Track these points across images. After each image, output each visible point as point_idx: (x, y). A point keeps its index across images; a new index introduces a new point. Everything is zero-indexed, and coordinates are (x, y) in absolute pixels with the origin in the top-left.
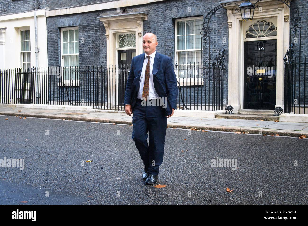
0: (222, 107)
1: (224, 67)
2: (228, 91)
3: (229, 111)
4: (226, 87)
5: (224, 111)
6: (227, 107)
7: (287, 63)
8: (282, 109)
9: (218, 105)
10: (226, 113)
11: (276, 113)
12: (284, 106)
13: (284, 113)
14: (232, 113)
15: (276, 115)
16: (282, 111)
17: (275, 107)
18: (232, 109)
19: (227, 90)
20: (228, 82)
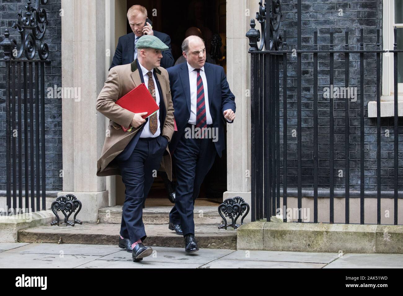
0: (41, 199)
1: (46, 55)
2: (60, 141)
3: (68, 213)
4: (55, 126)
5: (47, 214)
6: (59, 199)
7: (259, 47)
8: (245, 204)
9: (27, 192)
10: (57, 222)
11: (228, 219)
12: (250, 192)
13: (253, 220)
14: (76, 222)
15: (225, 227)
16: (245, 212)
17: (224, 200)
18: (78, 209)
19: (56, 137)
20: (61, 107)
